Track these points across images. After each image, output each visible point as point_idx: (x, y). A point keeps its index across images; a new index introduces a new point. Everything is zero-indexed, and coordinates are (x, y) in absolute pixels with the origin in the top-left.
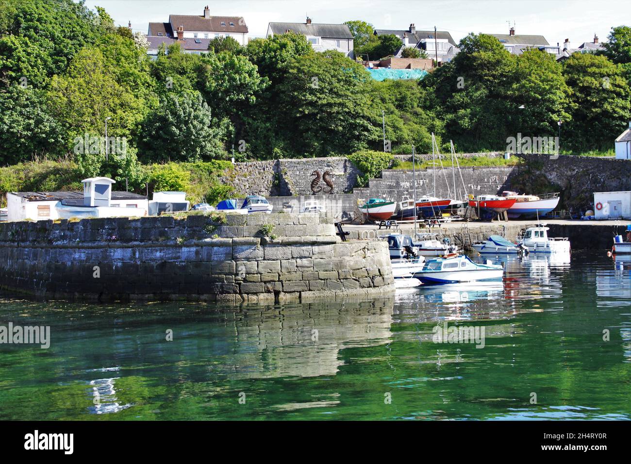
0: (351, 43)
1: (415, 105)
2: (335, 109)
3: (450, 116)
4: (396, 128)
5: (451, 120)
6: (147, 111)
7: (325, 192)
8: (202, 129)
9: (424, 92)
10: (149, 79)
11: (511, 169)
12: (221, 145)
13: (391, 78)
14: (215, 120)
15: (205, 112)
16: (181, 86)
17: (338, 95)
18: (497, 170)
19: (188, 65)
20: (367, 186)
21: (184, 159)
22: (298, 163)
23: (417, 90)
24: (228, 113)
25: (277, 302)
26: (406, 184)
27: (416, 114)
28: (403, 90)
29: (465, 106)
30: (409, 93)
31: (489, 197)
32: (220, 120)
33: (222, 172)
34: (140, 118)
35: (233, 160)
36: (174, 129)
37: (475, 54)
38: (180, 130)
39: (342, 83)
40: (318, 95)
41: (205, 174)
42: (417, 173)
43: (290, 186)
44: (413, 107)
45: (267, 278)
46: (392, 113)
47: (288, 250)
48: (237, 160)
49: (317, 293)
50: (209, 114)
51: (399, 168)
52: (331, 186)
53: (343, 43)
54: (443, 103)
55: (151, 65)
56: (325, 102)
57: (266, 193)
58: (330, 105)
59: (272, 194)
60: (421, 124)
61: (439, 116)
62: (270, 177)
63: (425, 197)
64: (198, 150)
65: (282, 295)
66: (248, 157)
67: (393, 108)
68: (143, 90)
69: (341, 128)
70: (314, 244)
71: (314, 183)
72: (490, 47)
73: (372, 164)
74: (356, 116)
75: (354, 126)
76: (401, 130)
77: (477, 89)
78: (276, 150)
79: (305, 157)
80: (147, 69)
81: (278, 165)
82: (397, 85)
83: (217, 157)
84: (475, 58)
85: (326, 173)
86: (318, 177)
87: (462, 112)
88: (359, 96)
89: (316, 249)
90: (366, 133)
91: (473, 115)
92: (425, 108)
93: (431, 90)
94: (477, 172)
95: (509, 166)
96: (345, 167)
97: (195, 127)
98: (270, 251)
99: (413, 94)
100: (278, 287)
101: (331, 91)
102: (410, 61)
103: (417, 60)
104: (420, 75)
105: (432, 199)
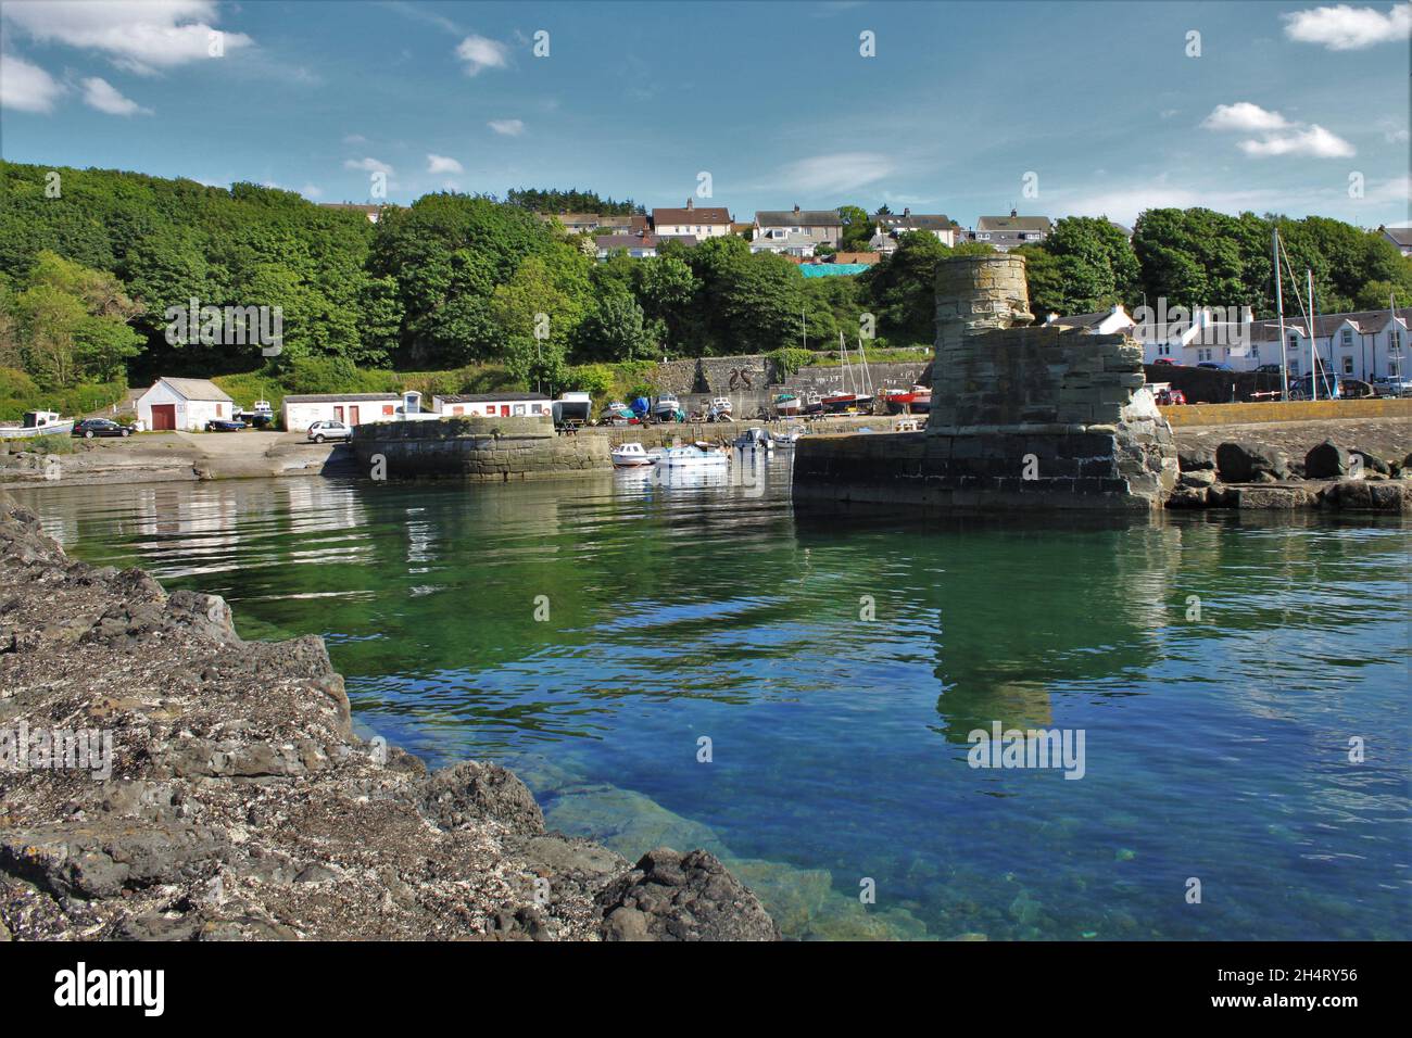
0: (840, 229)
1: (850, 300)
2: (762, 308)
3: (883, 311)
4: (825, 325)
5: (884, 315)
6: (584, 315)
7: (744, 389)
8: (633, 331)
9: (860, 288)
10: (587, 283)
11: (927, 364)
12: (655, 344)
13: (832, 274)
14: (650, 321)
15: (638, 313)
16: (617, 290)
17: (766, 295)
18: (913, 364)
19: (623, 269)
20: (783, 382)
21: (617, 360)
22: (719, 361)
23: (854, 287)
24: (664, 314)
25: (506, 480)
26: (821, 380)
27: (850, 310)
28: (838, 286)
29: (897, 301)
30: (843, 289)
31: (895, 392)
32: (655, 320)
33: (646, 372)
34: (577, 321)
35: (666, 359)
36: (605, 331)
37: (908, 250)
38: (611, 331)
39: (771, 283)
40: (746, 294)
41: (629, 374)
42: (832, 369)
43: (709, 384)
44: (847, 303)
45: (499, 462)
46: (825, 310)
47: (515, 442)
48: (669, 359)
49: (535, 473)
50: (641, 315)
51: (817, 365)
52: (749, 383)
53: (832, 230)
54: (878, 298)
55: (590, 271)
56: (751, 301)
57: (687, 391)
58: (758, 304)
59: (694, 391)
61: (873, 311)
62: (692, 375)
63: (835, 393)
64: (631, 350)
65: (509, 475)
66: (681, 356)
67: (825, 304)
68: (581, 295)
69: (769, 326)
70: (534, 438)
71: (732, 381)
72: (924, 242)
73: (791, 361)
74: (785, 313)
75: (782, 324)
76: (830, 326)
77: (911, 284)
78: (707, 348)
79: (735, 354)
80: (586, 275)
81: (699, 363)
82: (833, 281)
83: (650, 357)
84: (908, 254)
85: (745, 371)
86: (736, 375)
87: (894, 307)
88: (788, 294)
89: (536, 441)
90: (794, 330)
91: (906, 309)
92: (860, 303)
93: (867, 285)
94: (893, 367)
95: (926, 361)
96: (765, 364)
97: (624, 330)
98: (501, 444)
99: (849, 290)
100: (507, 469)
101: (759, 291)
102: (856, 255)
103: (864, 254)
104: (861, 271)
105: (841, 394)
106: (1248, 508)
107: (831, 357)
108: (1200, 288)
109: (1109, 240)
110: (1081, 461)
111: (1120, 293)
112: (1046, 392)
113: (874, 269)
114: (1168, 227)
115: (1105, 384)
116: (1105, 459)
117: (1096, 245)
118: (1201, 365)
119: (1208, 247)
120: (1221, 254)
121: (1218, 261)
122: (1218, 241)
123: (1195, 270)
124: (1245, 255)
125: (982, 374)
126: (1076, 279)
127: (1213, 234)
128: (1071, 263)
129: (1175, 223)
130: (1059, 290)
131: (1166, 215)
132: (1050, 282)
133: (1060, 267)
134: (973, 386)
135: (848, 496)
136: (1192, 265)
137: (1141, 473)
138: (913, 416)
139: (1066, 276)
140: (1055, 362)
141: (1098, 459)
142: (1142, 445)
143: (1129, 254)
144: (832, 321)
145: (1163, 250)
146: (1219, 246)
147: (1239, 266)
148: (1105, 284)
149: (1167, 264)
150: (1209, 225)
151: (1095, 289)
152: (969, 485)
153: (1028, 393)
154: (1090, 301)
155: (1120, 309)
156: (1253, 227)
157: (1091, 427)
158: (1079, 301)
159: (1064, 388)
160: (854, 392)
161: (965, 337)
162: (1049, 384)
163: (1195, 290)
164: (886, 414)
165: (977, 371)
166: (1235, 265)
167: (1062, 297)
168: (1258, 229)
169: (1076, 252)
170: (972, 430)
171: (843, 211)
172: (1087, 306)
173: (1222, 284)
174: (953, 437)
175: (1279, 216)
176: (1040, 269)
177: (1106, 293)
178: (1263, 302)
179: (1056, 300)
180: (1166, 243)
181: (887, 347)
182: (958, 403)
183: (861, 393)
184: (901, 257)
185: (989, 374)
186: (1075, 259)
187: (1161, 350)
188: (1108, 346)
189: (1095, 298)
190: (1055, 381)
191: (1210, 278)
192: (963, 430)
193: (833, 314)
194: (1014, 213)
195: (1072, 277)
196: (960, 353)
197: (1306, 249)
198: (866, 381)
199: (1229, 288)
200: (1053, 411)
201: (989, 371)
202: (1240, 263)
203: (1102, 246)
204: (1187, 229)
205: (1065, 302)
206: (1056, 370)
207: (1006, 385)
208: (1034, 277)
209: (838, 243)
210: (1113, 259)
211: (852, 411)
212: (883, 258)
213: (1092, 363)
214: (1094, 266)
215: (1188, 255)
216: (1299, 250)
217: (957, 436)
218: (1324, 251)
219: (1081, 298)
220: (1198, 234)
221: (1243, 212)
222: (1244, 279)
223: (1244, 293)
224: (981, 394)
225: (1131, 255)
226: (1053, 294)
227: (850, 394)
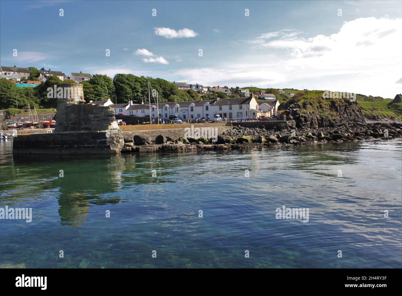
0: (29, 74)
1: (32, 95)
2: (3, 96)
3: (42, 98)
5: (43, 99)
9: (35, 91)
11: (55, 114)
13: (26, 87)
17: (4, 92)
18: (51, 114)
20: (10, 119)
23: (33, 91)
26: (22, 118)
27: (32, 98)
28: (28, 90)
30: (30, 91)
31: (45, 122)
37: (50, 81)
39: (6, 88)
42: (26, 115)
44: (31, 95)
46: (24, 97)
51: (21, 113)
53: (26, 74)
54: (40, 94)
60: (33, 100)
61: (39, 98)
63: (27, 122)
67: (24, 95)
69: (5, 102)
72: (54, 79)
73: (12, 112)
74: (11, 98)
75: (10, 101)
76: (25, 102)
82: (27, 89)
84: (50, 82)
88: (12, 92)
90: (14, 103)
92: (35, 96)
93: (37, 90)
94: (45, 114)
95: (55, 113)
96: (4, 113)
99: (31, 92)
101: (2, 91)
102: (34, 82)
103: (36, 81)
104: (35, 86)
105: (29, 122)
106: (142, 152)
107: (25, 111)
108: (130, 95)
109: (107, 81)
110: (98, 141)
111: (109, 95)
112: (88, 122)
113: (40, 86)
114: (122, 78)
115: (104, 120)
116: (105, 140)
117: (103, 83)
118: (130, 115)
119: (133, 84)
120: (136, 86)
121: (135, 88)
122: (135, 83)
123: (129, 90)
124: (142, 87)
125: (71, 117)
126: (98, 91)
127: (134, 81)
128: (96, 87)
129: (124, 78)
130: (93, 94)
131: (122, 75)
132: (90, 92)
133: (93, 88)
134: (68, 120)
135: (31, 152)
136: (128, 89)
137: (114, 144)
138: (51, 129)
139: (95, 90)
140: (90, 114)
141: (103, 140)
142: (114, 136)
143: (112, 85)
144: (26, 100)
145: (121, 85)
146: (135, 84)
147: (140, 90)
148: (106, 93)
149: (122, 88)
150: (133, 79)
151: (103, 94)
152: (67, 148)
153: (83, 122)
154: (101, 97)
155: (109, 100)
156: (144, 80)
157: (101, 131)
158: (98, 97)
159: (93, 121)
160: (32, 121)
161: (65, 106)
162: (89, 120)
163: (129, 95)
164: (43, 128)
165: (70, 116)
166: (139, 89)
167: (94, 96)
168: (145, 81)
169: (98, 84)
170: (67, 132)
171: (30, 68)
172: (101, 99)
173: (136, 94)
174: (62, 135)
175: (150, 77)
176: (88, 88)
177: (106, 95)
178: (146, 99)
179: (92, 97)
180: (122, 83)
181: (43, 109)
182: (64, 125)
183: (35, 122)
184: (48, 83)
185: (72, 117)
186: (98, 86)
187: (120, 111)
188: (105, 109)
189: (103, 96)
190: (91, 119)
191: (133, 92)
192: (65, 132)
193: (26, 98)
194: (81, 72)
195: (97, 91)
196: (64, 111)
197: (156, 86)
198: (37, 118)
199: (138, 95)
200: (90, 127)
201: (73, 116)
202: (140, 89)
203: (105, 83)
204: (127, 79)
205: (95, 97)
206: (91, 116)
207: (78, 120)
208: (86, 90)
209: (28, 77)
210: (108, 86)
211: (32, 127)
212: (42, 83)
213: (101, 114)
214: (103, 88)
215: (127, 86)
216: (155, 86)
217: (63, 134)
218: (161, 87)
219: (99, 96)
220: (130, 81)
221: (141, 76)
222: (141, 93)
223: (141, 97)
224: (70, 122)
225: (113, 86)
226: (91, 95)
227: (31, 122)
